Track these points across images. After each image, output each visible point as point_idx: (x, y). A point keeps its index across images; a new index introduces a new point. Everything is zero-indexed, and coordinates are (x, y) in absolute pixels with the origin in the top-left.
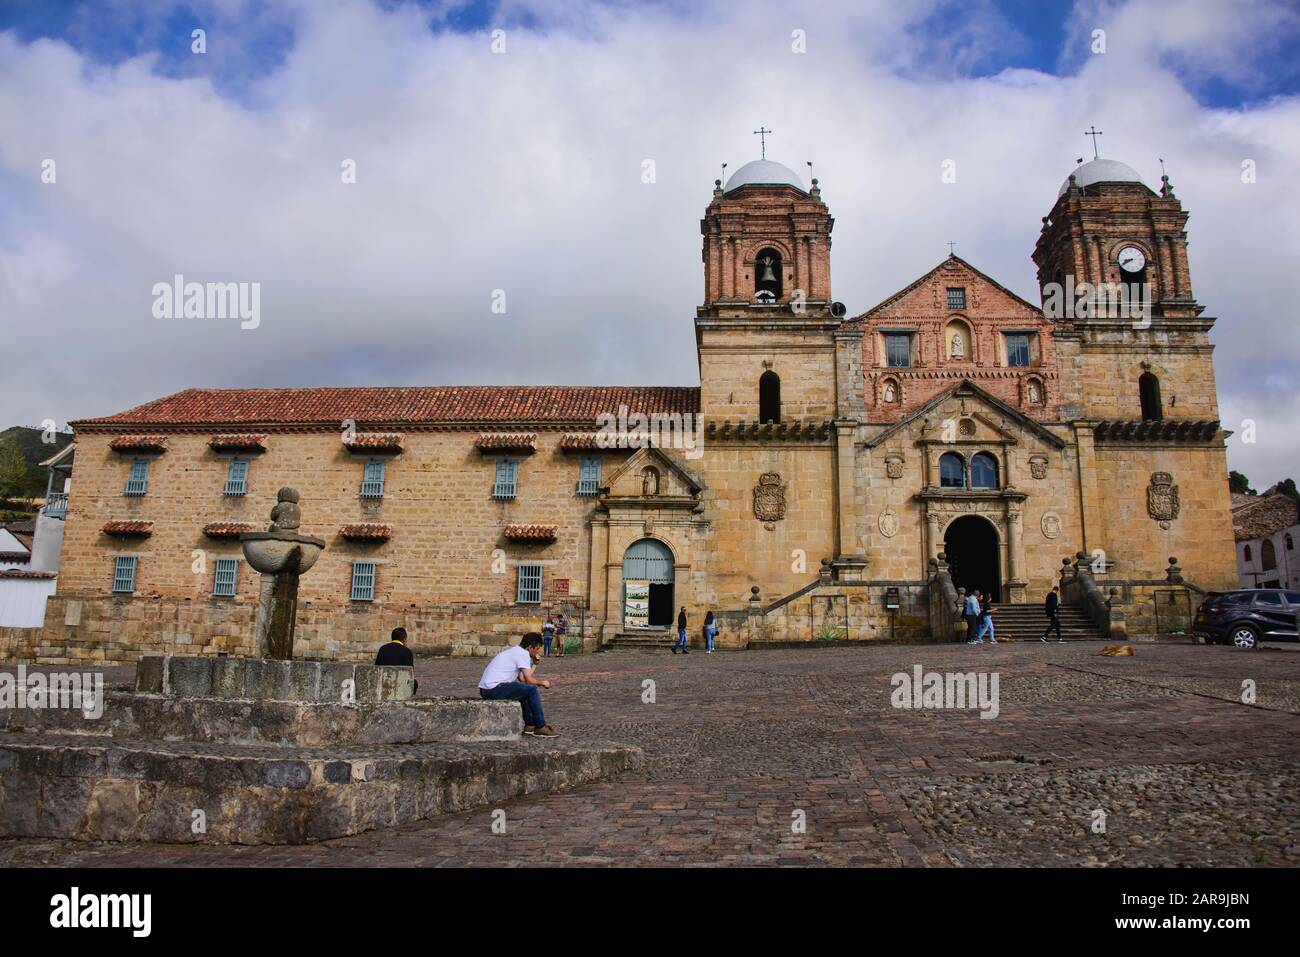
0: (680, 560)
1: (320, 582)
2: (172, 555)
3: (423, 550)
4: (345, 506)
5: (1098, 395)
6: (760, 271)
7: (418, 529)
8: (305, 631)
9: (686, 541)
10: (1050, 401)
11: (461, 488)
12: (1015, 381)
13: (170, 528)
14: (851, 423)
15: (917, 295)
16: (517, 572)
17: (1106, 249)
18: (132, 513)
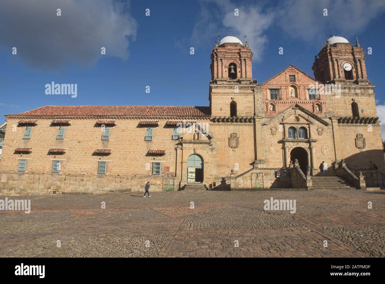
0: (205, 161)
1: (88, 168)
2: (38, 159)
3: (122, 157)
4: (97, 143)
5: (338, 109)
6: (230, 70)
7: (121, 150)
8: (82, 184)
9: (207, 155)
10: (323, 111)
11: (135, 137)
12: (312, 104)
13: (38, 150)
14: (260, 117)
15: (280, 77)
16: (153, 164)
17: (339, 63)
18: (26, 145)
